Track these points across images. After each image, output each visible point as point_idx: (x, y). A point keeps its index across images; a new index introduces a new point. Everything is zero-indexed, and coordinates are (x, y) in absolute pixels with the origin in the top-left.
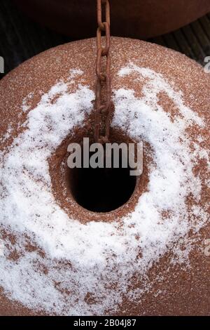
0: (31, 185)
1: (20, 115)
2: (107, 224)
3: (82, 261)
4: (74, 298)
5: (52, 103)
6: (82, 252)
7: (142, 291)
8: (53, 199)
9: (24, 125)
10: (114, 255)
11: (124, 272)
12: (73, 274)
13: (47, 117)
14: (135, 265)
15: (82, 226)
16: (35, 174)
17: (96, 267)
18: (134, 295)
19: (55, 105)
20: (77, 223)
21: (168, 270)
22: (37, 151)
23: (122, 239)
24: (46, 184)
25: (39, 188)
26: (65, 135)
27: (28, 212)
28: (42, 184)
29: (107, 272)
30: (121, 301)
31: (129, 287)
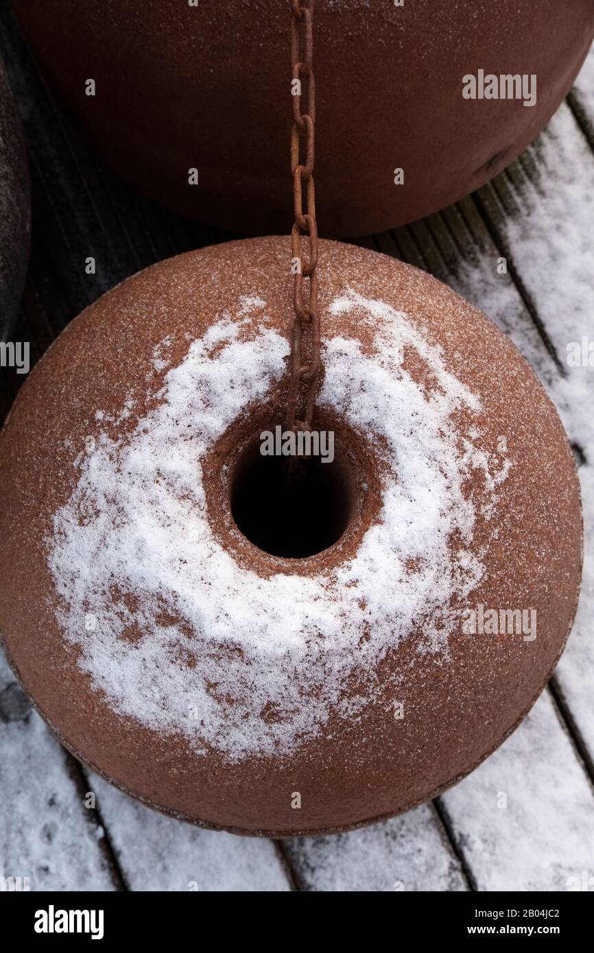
0: (171, 506)
1: (149, 377)
2: (306, 580)
3: (262, 646)
4: (241, 711)
5: (211, 357)
6: (264, 629)
7: (364, 701)
8: (209, 531)
9: (159, 395)
10: (320, 636)
11: (337, 667)
12: (245, 668)
13: (203, 383)
14: (356, 653)
15: (262, 582)
16: (177, 486)
17: (288, 655)
18: (351, 707)
19: (216, 362)
20: (252, 576)
21: (412, 664)
22: (182, 444)
23: (335, 608)
24: (196, 504)
25: (185, 511)
26: (233, 416)
27: (166, 555)
28: (188, 504)
29: (306, 665)
30: (326, 718)
31: (343, 693)
